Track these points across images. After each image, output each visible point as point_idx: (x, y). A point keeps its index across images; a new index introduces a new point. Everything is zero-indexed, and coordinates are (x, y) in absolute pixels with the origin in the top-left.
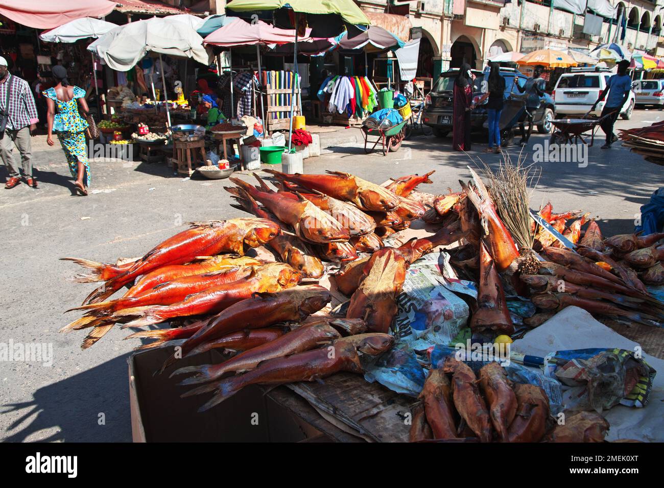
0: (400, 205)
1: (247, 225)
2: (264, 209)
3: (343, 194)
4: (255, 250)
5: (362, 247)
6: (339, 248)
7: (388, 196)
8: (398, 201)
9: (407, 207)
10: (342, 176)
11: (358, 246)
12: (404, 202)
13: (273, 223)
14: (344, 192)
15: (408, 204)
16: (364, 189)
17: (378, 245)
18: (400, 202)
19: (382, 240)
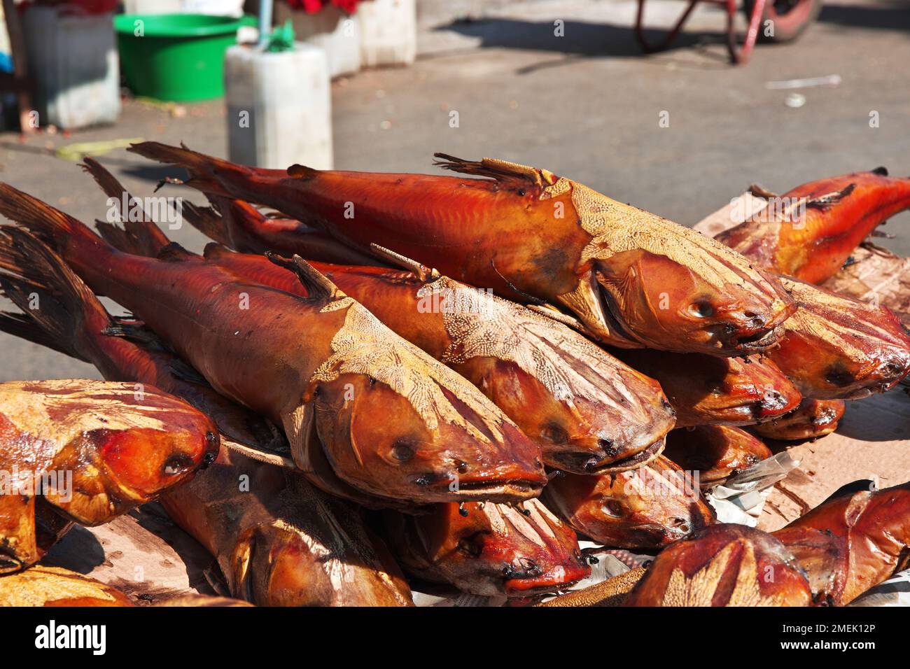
0: (791, 324)
1: (58, 414)
2: (140, 335)
3: (516, 266)
4: (92, 537)
5: (607, 523)
6: (497, 524)
7: (733, 278)
8: (778, 306)
9: (828, 333)
10: (513, 182)
11: (589, 518)
12: (810, 308)
13: (184, 409)
14: (522, 260)
15: (830, 316)
16: (615, 246)
17: (686, 516)
18: (792, 309)
19: (705, 491)
